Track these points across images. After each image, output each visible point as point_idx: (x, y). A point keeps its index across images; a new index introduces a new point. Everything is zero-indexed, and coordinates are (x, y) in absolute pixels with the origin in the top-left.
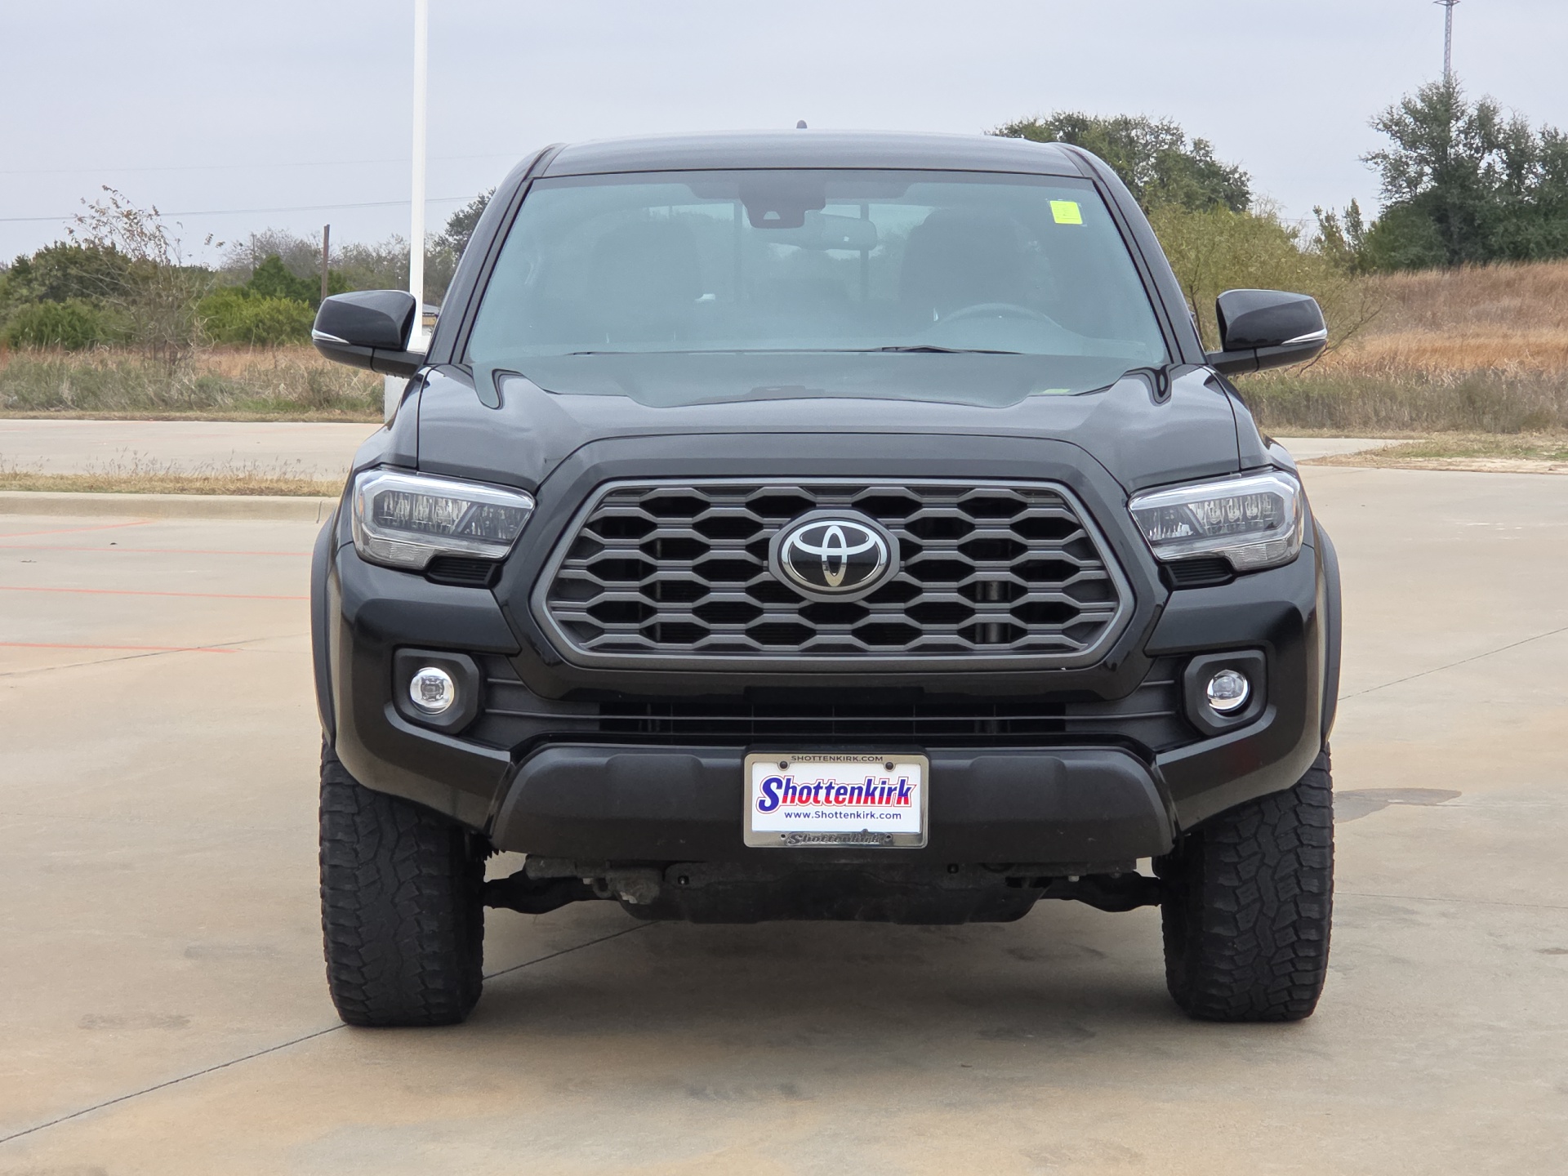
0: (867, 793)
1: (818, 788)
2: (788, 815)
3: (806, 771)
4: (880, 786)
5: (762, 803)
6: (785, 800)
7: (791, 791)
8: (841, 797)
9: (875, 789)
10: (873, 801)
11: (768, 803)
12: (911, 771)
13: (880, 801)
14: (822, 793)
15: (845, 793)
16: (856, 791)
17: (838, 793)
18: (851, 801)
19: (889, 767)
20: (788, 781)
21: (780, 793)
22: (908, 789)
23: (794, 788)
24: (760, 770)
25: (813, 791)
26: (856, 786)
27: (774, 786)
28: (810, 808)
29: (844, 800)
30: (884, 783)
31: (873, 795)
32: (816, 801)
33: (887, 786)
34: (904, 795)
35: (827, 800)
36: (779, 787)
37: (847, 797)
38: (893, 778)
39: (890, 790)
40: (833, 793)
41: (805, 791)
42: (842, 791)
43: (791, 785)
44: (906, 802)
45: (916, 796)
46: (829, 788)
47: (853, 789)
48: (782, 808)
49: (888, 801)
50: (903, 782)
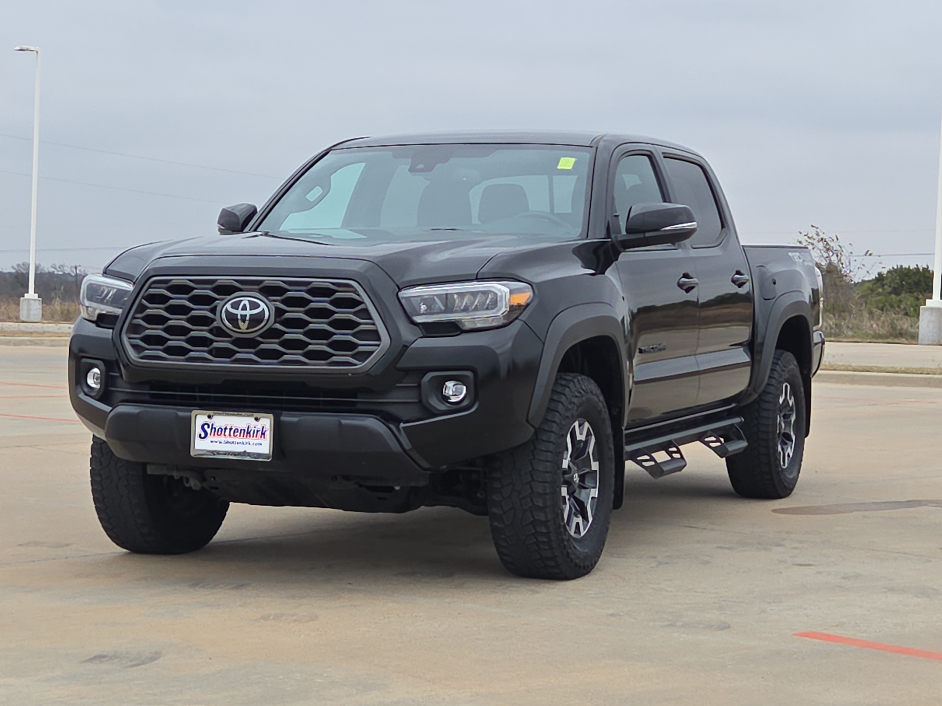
0: (248, 433)
1: (226, 429)
2: (212, 442)
3: (221, 420)
4: (253, 429)
5: (200, 436)
6: (211, 434)
7: (213, 430)
8: (236, 434)
9: (251, 430)
10: (250, 436)
11: (203, 435)
12: (266, 422)
13: (253, 437)
14: (228, 431)
15: (238, 432)
16: (243, 431)
17: (234, 432)
18: (240, 436)
19: (257, 419)
20: (213, 425)
21: (209, 431)
22: (265, 431)
23: (215, 428)
24: (200, 419)
25: (223, 430)
26: (243, 429)
27: (206, 427)
28: (222, 438)
29: (237, 435)
30: (255, 427)
31: (250, 433)
32: (225, 435)
33: (256, 429)
34: (263, 434)
35: (230, 435)
36: (209, 427)
37: (238, 434)
38: (259, 425)
39: (258, 431)
40: (232, 431)
41: (220, 430)
42: (236, 431)
43: (214, 426)
44: (264, 437)
45: (268, 434)
46: (231, 429)
47: (241, 430)
48: (210, 438)
49: (256, 437)
50: (263, 427)
